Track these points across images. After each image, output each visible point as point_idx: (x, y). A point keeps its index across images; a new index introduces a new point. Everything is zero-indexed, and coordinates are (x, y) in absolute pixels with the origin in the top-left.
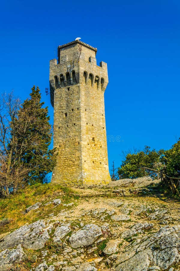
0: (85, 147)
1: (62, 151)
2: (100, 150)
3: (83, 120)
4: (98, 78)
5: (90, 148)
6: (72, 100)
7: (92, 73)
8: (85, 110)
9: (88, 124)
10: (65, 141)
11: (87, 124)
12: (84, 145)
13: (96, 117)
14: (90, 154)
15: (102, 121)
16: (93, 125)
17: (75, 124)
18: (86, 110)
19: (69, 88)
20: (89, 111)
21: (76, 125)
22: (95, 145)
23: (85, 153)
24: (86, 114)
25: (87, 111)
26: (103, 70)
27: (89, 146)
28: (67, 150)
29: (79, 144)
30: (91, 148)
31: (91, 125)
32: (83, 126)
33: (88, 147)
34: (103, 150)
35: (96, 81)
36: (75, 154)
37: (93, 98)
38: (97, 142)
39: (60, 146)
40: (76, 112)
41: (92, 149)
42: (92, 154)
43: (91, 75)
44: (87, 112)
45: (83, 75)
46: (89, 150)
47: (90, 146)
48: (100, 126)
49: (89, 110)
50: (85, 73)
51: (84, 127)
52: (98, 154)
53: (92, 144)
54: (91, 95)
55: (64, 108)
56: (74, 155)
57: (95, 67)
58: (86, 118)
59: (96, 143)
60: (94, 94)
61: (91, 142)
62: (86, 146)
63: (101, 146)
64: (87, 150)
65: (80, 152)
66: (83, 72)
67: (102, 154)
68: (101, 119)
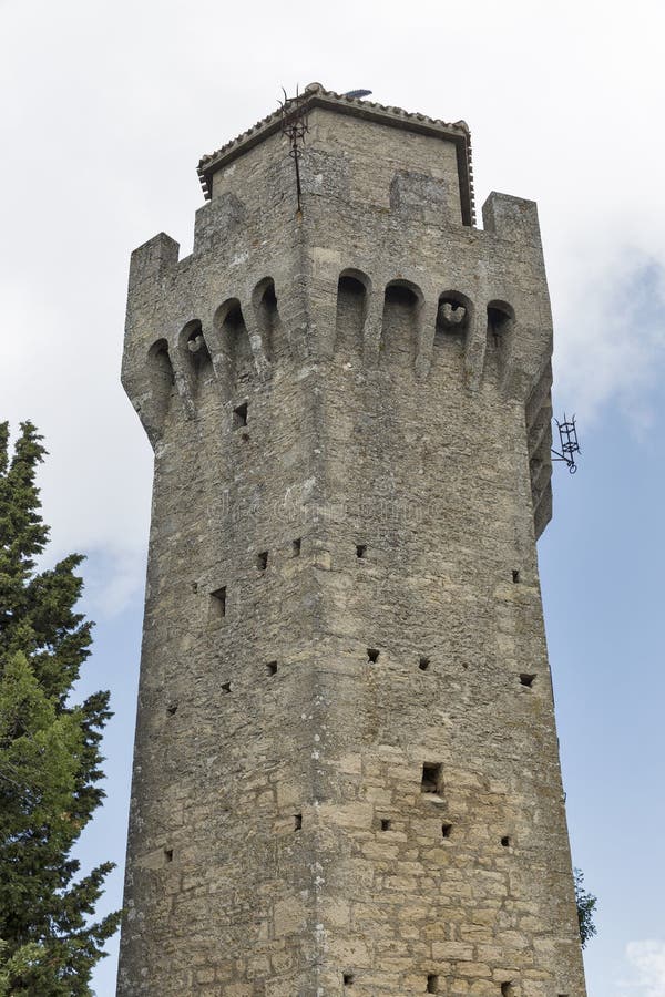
0: (347, 850)
1: (180, 898)
2: (493, 867)
3: (335, 628)
4: (461, 310)
5: (402, 856)
6: (261, 487)
7: (408, 275)
8: (354, 549)
9: (383, 656)
10: (206, 810)
11: (373, 656)
12: (338, 831)
13: (453, 594)
14: (398, 906)
15: (508, 623)
16: (424, 665)
17: (273, 668)
18: (360, 551)
19: (245, 406)
20: (391, 556)
21: (281, 671)
22: (446, 830)
23: (353, 901)
24: (361, 579)
25: (369, 553)
26: (506, 251)
27: (397, 843)
28: (213, 887)
29: (299, 827)
30: (415, 853)
31: (412, 660)
32: (337, 675)
33: (384, 848)
34: (524, 862)
35: (443, 326)
36: (270, 919)
37: (427, 455)
38: (470, 800)
39: (169, 854)
40: (287, 573)
41: (418, 869)
42: (421, 912)
43: (402, 295)
44: (375, 561)
45: (330, 301)
46: (390, 873)
47: (403, 837)
48: (491, 666)
49: (395, 544)
50: (352, 285)
51: (347, 682)
52: (480, 907)
53: (416, 824)
54: (409, 439)
55: (209, 555)
56: (264, 924)
57: (435, 233)
58: (361, 611)
59: (457, 807)
60: (438, 426)
61: (410, 800)
62: (361, 842)
63: (503, 832)
64: (368, 876)
65: (305, 893)
66: (333, 277)
67: (521, 905)
68: (499, 608)
